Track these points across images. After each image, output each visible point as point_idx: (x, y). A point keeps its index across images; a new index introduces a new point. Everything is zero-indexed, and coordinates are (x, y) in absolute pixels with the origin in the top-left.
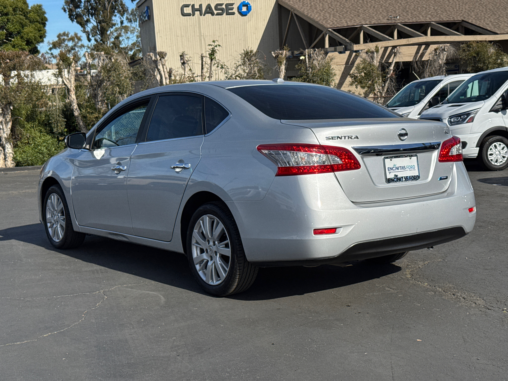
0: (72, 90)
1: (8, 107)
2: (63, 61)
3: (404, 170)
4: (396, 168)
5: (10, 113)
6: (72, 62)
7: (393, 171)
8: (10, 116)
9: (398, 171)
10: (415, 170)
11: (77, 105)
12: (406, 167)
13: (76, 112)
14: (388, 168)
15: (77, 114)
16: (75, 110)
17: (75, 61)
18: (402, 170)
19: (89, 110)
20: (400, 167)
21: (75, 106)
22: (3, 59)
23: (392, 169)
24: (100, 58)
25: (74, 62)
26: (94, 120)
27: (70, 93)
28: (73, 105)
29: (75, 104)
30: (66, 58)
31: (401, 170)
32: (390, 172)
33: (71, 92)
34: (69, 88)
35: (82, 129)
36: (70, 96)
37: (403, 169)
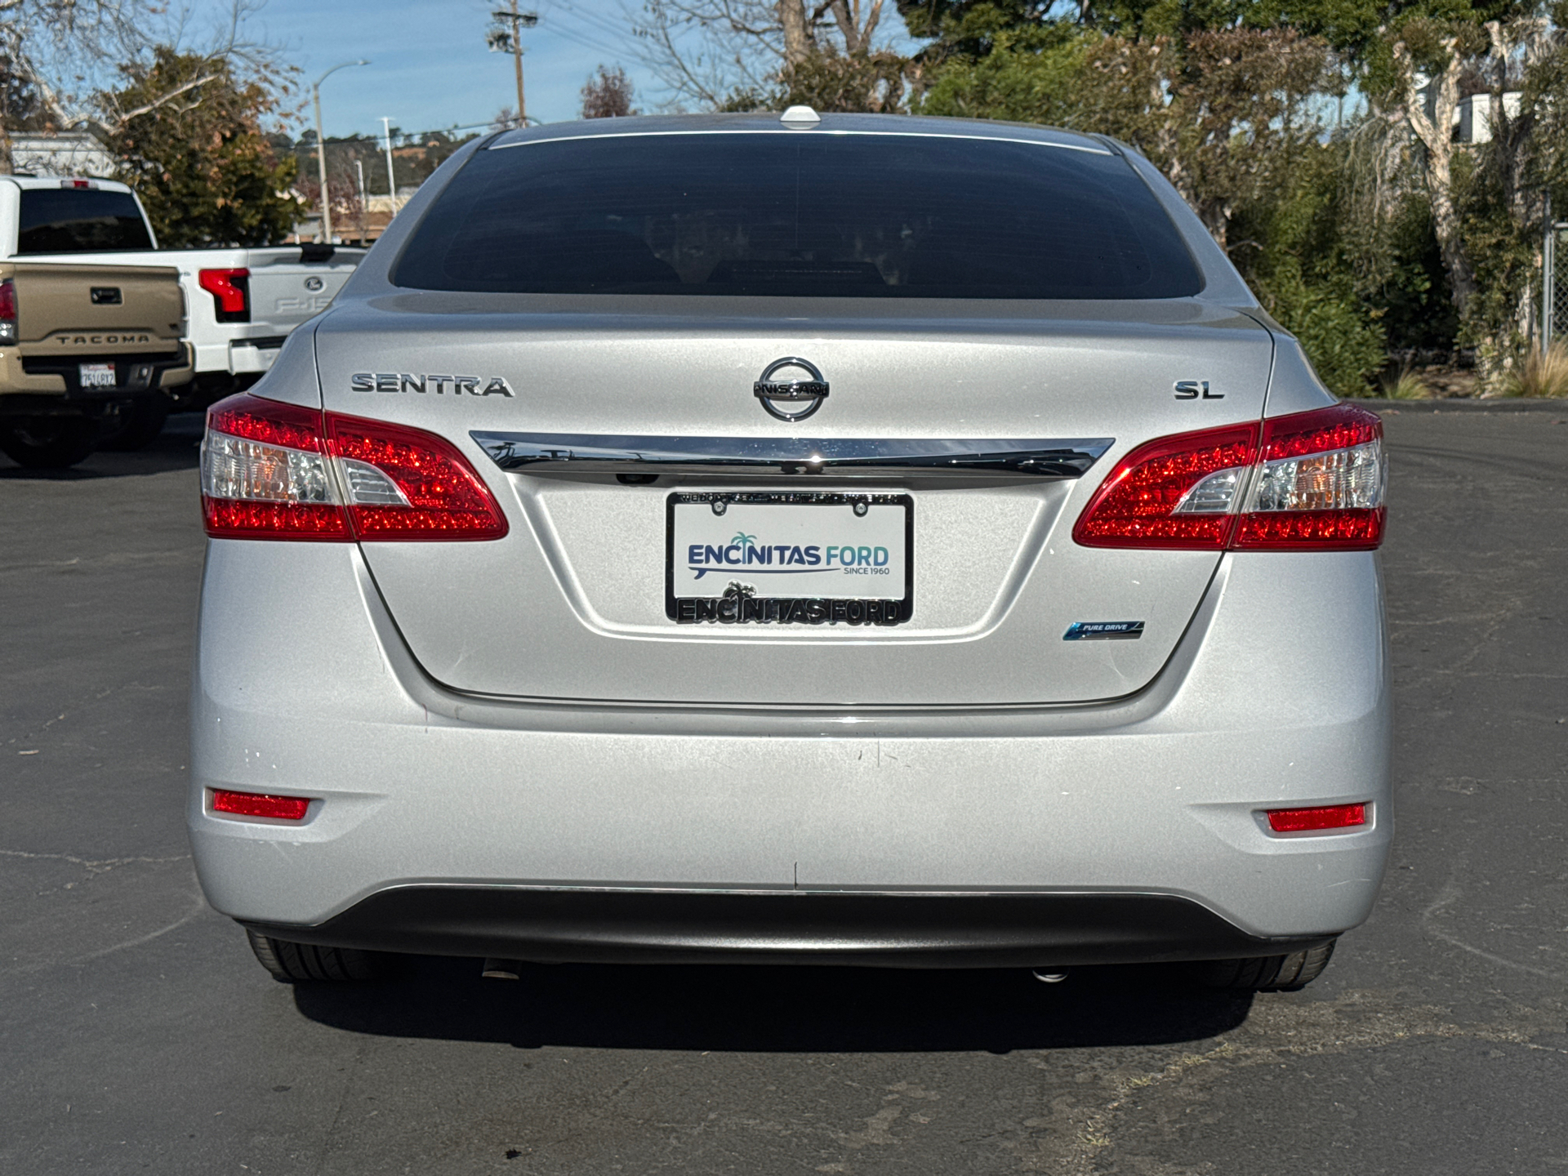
0: (1439, 152)
1: (1218, 209)
2: (1414, 56)
3: (807, 567)
4: (752, 550)
5: (1223, 230)
6: (1451, 58)
7: (725, 565)
8: (1224, 240)
9: (765, 567)
10: (887, 572)
11: (1448, 204)
12: (822, 553)
13: (1444, 226)
14: (692, 548)
15: (1445, 234)
16: (1439, 219)
17: (1461, 53)
18: (795, 566)
19: (1471, 221)
20: (782, 549)
21: (1444, 206)
22: (1210, 57)
23: (721, 555)
24: (1533, 41)
25: (1457, 55)
26: (1488, 253)
27: (1431, 163)
28: (1435, 204)
29: (1442, 200)
30: (1426, 46)
31: (785, 567)
32: (702, 572)
33: (1435, 160)
34: (1429, 144)
35: (1458, 283)
36: (1431, 172)
37: (801, 561)
